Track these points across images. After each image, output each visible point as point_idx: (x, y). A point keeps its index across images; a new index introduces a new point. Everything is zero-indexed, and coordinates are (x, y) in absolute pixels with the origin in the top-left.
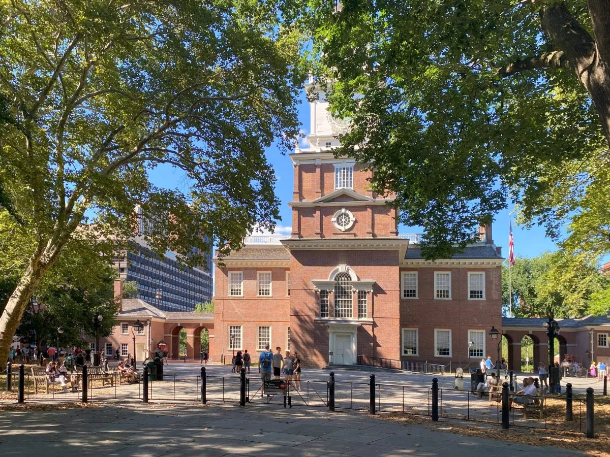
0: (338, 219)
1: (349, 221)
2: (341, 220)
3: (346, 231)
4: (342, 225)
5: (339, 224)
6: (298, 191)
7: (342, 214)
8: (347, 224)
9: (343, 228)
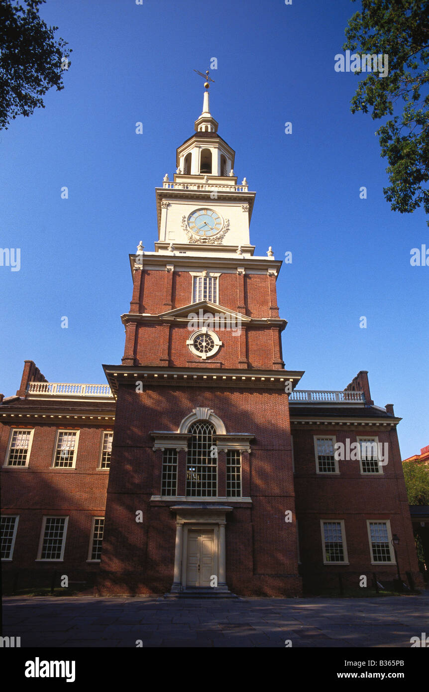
0: (195, 341)
1: (212, 346)
2: (200, 344)
3: (208, 358)
4: (202, 351)
5: (198, 349)
6: (138, 302)
7: (202, 335)
8: (210, 350)
9: (204, 356)
